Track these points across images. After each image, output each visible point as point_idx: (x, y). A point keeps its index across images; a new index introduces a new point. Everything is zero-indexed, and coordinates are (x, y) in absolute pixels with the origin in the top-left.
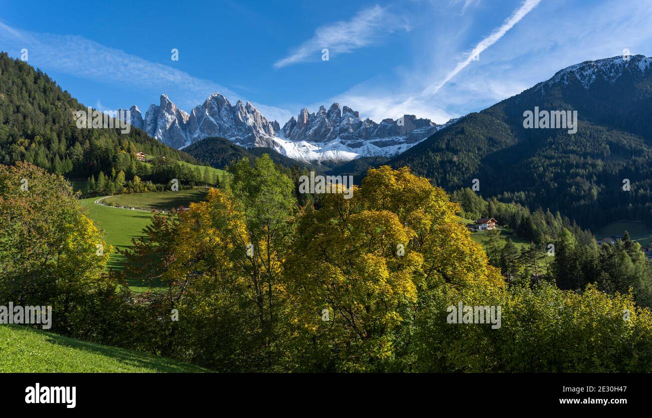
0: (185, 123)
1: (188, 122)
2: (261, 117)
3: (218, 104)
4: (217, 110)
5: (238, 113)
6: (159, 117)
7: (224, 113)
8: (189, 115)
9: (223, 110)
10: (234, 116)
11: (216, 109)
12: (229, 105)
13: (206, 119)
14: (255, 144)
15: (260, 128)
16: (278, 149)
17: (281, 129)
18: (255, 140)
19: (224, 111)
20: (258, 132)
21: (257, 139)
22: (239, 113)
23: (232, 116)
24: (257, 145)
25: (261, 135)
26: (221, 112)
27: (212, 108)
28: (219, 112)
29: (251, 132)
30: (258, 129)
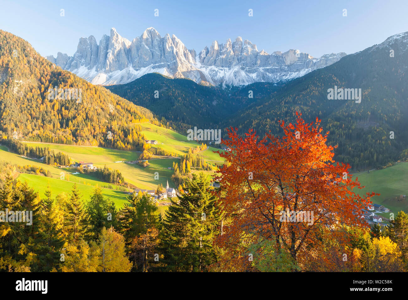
1: (130, 49)
3: (151, 36)
6: (109, 45)
9: (155, 40)
11: (150, 40)
12: (160, 37)
13: (143, 48)
15: (182, 56)
18: (178, 65)
19: (156, 42)
20: (180, 59)
21: (180, 65)
22: (167, 44)
23: (162, 46)
25: (182, 61)
26: (154, 42)
27: (147, 39)
28: (152, 42)
29: (175, 59)
30: (180, 57)
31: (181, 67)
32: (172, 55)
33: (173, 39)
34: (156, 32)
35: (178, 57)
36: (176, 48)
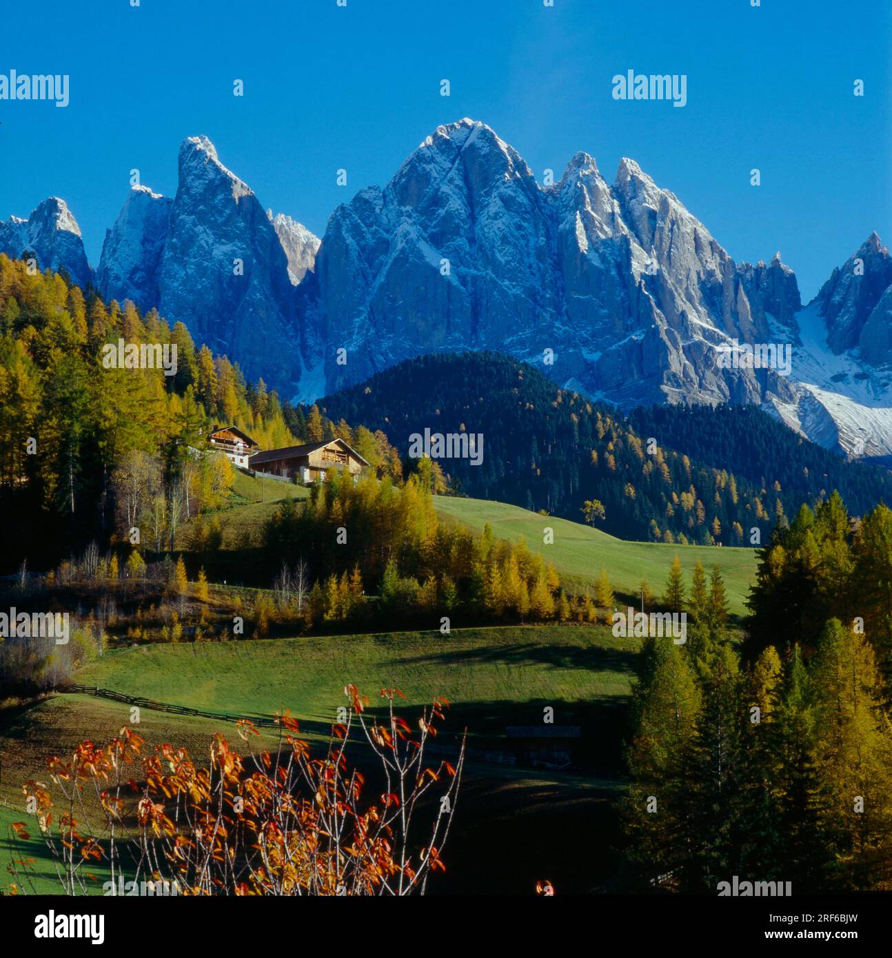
0: (295, 280)
1: (311, 279)
2: (697, 239)
3: (466, 179)
4: (464, 213)
5: (573, 223)
6: (167, 254)
7: (499, 223)
8: (317, 243)
9: (495, 205)
10: (548, 237)
11: (456, 204)
12: (527, 185)
13: (402, 259)
14: (665, 388)
15: (690, 299)
16: (788, 413)
17: (804, 302)
18: (667, 366)
19: (496, 216)
20: (681, 322)
21: (677, 361)
22: (580, 225)
23: (542, 240)
24: (673, 395)
25: (698, 337)
26: (483, 219)
27: (438, 200)
28: (473, 218)
29: (645, 319)
30: (681, 303)
31: (686, 374)
32: (620, 295)
33: (625, 192)
34: (503, 145)
35: (659, 305)
36: (649, 251)
